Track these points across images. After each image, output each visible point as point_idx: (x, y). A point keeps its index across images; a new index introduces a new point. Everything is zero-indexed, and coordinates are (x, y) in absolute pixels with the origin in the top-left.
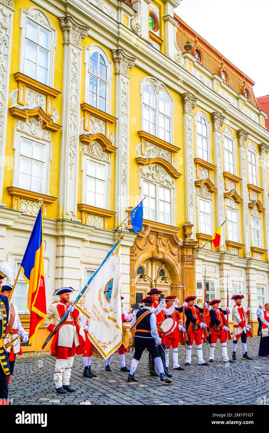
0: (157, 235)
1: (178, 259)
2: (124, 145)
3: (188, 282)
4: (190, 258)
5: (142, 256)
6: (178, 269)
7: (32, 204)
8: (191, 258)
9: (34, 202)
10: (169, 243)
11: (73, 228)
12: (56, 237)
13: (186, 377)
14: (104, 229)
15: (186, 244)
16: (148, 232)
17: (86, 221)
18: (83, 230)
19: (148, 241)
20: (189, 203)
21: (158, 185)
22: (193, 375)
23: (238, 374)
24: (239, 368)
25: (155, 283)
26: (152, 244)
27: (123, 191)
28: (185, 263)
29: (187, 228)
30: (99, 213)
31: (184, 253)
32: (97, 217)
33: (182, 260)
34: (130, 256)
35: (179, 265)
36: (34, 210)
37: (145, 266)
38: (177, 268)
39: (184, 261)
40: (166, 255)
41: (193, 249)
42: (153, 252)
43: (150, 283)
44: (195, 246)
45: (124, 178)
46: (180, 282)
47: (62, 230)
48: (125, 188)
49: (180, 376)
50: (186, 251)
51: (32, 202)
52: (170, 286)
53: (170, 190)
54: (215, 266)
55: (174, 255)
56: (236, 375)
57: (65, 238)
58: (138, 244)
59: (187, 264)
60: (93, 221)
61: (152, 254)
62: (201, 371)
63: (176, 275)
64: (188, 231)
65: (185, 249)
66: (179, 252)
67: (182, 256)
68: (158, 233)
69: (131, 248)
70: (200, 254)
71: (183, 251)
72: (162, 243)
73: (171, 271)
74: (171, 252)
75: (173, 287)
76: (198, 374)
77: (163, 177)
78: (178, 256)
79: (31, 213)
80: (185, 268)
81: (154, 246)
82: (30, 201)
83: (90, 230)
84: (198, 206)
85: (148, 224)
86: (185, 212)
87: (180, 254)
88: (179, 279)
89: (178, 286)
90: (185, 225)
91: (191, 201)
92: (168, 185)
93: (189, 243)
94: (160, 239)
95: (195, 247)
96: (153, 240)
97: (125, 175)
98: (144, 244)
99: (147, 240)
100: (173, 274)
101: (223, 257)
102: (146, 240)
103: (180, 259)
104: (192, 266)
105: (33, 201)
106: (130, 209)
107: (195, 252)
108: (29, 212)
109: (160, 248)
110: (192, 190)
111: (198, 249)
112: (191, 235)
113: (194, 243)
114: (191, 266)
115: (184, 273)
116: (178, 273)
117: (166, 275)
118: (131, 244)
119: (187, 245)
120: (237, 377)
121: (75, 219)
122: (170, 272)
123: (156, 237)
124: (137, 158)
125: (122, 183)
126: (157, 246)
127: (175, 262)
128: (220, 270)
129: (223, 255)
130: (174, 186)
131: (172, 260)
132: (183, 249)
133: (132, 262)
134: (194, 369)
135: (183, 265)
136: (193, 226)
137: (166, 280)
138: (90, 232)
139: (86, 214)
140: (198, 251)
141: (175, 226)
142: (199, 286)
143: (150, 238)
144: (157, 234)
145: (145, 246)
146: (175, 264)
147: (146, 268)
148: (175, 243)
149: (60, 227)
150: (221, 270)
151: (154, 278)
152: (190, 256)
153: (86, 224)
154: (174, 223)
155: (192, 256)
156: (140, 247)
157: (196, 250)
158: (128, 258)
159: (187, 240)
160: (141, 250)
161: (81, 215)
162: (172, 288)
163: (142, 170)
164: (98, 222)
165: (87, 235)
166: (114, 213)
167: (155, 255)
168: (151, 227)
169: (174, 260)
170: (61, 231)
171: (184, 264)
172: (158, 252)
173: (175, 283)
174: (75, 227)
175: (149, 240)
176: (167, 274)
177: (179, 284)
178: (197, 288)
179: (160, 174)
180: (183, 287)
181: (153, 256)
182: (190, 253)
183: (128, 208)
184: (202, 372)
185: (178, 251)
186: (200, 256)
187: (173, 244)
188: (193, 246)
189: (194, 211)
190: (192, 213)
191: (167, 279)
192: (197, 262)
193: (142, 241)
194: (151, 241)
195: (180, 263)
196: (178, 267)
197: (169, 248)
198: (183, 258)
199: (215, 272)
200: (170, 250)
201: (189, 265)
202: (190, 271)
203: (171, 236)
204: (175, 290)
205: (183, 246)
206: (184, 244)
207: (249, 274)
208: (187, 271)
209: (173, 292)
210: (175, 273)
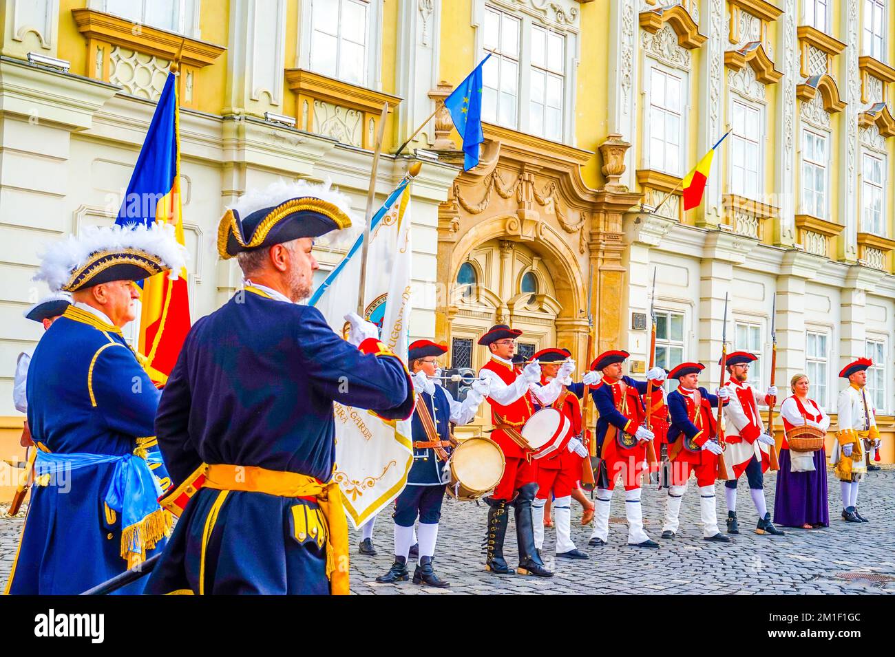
0: (521, 172)
1: (581, 245)
3: (604, 309)
4: (616, 243)
5: (473, 232)
6: (579, 272)
7: (149, 66)
8: (619, 243)
9: (154, 58)
10: (554, 195)
11: (269, 142)
12: (221, 167)
13: (593, 578)
14: (363, 148)
15: (607, 200)
16: (493, 162)
17: (309, 123)
18: (300, 149)
19: (493, 187)
20: (620, 77)
21: (528, 20)
22: (613, 572)
23: (743, 575)
24: (746, 558)
25: (508, 312)
26: (504, 197)
27: (424, 35)
28: (600, 255)
29: (609, 153)
30: (348, 98)
31: (598, 228)
32: (342, 112)
33: (592, 247)
34: (438, 229)
35: (583, 260)
36: (153, 83)
37: (481, 260)
38: (574, 269)
39: (598, 250)
40: (546, 232)
41: (626, 215)
42: (506, 219)
43: (494, 311)
44: (632, 206)
46: (581, 311)
47: (238, 146)
48: (429, 25)
49: (574, 575)
50: (605, 221)
51: (148, 59)
52: (552, 323)
53: (565, 36)
54: (687, 269)
55: (568, 231)
56: (737, 578)
57: (247, 170)
58: (461, 196)
59: (607, 259)
60: (330, 125)
61: (505, 228)
62: (638, 563)
63: (570, 290)
64: (612, 163)
65: (602, 216)
66: (583, 223)
67: (591, 234)
68: (522, 164)
69: (443, 205)
70: (645, 231)
71: (595, 221)
72: (535, 195)
73: (558, 279)
74: (561, 223)
75: (561, 325)
76: (627, 572)
78: (581, 234)
79: (145, 91)
80: (600, 271)
81: (511, 203)
82: (142, 56)
83: (322, 148)
84: (646, 90)
85: (495, 139)
86: (607, 105)
87: (586, 230)
88: (581, 302)
89: (576, 323)
90: (607, 143)
91: (627, 73)
92: (559, 22)
93: (615, 196)
94: (530, 184)
95: (631, 209)
96: (508, 186)
98: (482, 196)
99: (490, 184)
100: (563, 286)
101: (712, 243)
102: (488, 184)
103: (584, 243)
104: (621, 265)
105: (151, 56)
106: (442, 89)
107: (631, 224)
108: (138, 89)
109: (529, 208)
110: (632, 40)
111: (640, 216)
112: (620, 173)
113: (629, 199)
114: (616, 266)
115: (596, 285)
116: (579, 284)
117: (542, 290)
118: (443, 196)
119: (608, 204)
120: (742, 583)
121: (276, 114)
122: (553, 281)
123: (516, 176)
125: (421, 11)
126: (520, 203)
127: (571, 253)
128: (702, 279)
129: (711, 235)
130: (576, 25)
131: (561, 248)
132: (596, 215)
133: (444, 247)
134: (616, 557)
135: (592, 261)
136: (627, 146)
137: (541, 303)
138: (321, 154)
139: (311, 100)
140: (638, 221)
141: (575, 146)
142: (638, 322)
143: (498, 179)
144: (521, 167)
145: (485, 202)
146: (571, 261)
147: (483, 267)
148: (570, 196)
149: (231, 137)
150: (705, 279)
151: (506, 298)
152: (615, 237)
153: (310, 132)
154: (571, 137)
155: (622, 235)
156: (469, 205)
157: (634, 218)
158: (434, 236)
159: (610, 187)
160: (471, 212)
161: (296, 102)
162: (558, 327)
164: (347, 126)
165: (313, 163)
166: (394, 101)
167: (511, 229)
168: (504, 148)
169: (567, 246)
170: (234, 148)
171: (596, 259)
172: (522, 220)
173: (567, 312)
174: (277, 137)
175: (495, 185)
176: (545, 286)
177: (580, 315)
178: (633, 328)
181: (505, 231)
182: (615, 226)
183: (435, 88)
184: (638, 566)
185: (581, 220)
186: (644, 238)
187: (566, 198)
188: (624, 209)
189: (633, 104)
190: (628, 110)
191: (546, 300)
192: (635, 254)
193: (475, 188)
194: (503, 191)
195: (586, 254)
196: (578, 267)
197: (556, 209)
198: (594, 242)
199: (688, 285)
200: (557, 217)
201: (611, 262)
202: (612, 280)
203: (561, 176)
204: (568, 334)
205: (595, 207)
206: (599, 201)
207: (786, 293)
208: (605, 280)
209: (561, 337)
210: (569, 285)
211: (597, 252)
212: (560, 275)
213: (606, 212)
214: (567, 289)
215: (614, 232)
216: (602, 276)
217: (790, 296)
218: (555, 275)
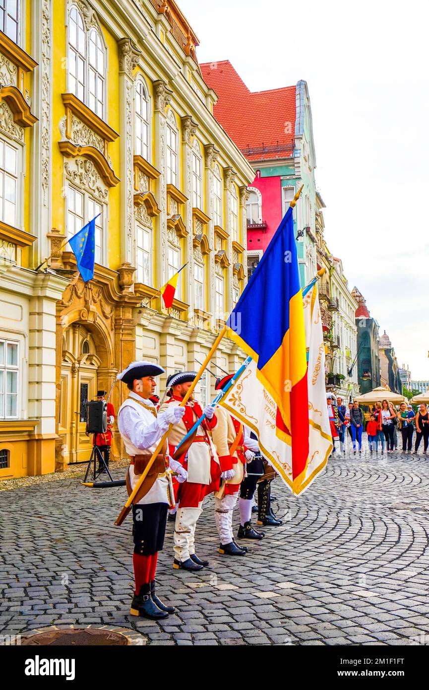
0: (86, 283)
1: (112, 326)
2: (44, 115)
4: (128, 324)
5: (66, 318)
6: (111, 342)
8: (131, 325)
10: (100, 297)
15: (126, 300)
19: (74, 291)
20: (126, 231)
21: (87, 195)
25: (78, 366)
26: (79, 298)
27: (44, 200)
29: (125, 273)
30: (11, 236)
31: (120, 316)
32: (6, 244)
33: (117, 326)
35: (112, 334)
38: (109, 339)
39: (120, 329)
40: (98, 318)
41: (134, 308)
42: (80, 311)
44: (138, 303)
45: (45, 176)
46: (112, 364)
48: (46, 194)
50: (123, 312)
52: (95, 371)
53: (102, 206)
54: (154, 339)
55: (106, 318)
59: (125, 334)
60: (0, 251)
61: (80, 315)
63: (107, 352)
64: (126, 279)
65: (121, 309)
66: (113, 313)
67: (115, 320)
70: (143, 318)
71: (117, 312)
72: (93, 296)
73: (99, 345)
74: (104, 313)
75: (100, 373)
77: (94, 182)
80: (121, 340)
81: (82, 301)
84: (136, 238)
86: (120, 246)
87: (114, 317)
88: (112, 359)
89: (110, 371)
91: (130, 228)
92: (100, 197)
93: (129, 298)
94: (90, 291)
95: (137, 305)
96: (80, 291)
97: (47, 171)
98: (69, 297)
99: (73, 289)
100: (102, 349)
101: (168, 324)
103: (113, 325)
104: (132, 337)
106: (54, 233)
107: (136, 314)
109: (91, 304)
110: (130, 210)
111: (141, 309)
112: (130, 285)
113: (137, 299)
114: (129, 338)
115: (119, 349)
116: (111, 348)
117: (91, 352)
119: (126, 302)
122: (96, 347)
123: (84, 285)
124: (62, 143)
125: (43, 185)
126: (86, 302)
127: (107, 330)
128: (161, 344)
129: (168, 320)
130: (107, 199)
131: (103, 327)
132: (118, 308)
133: (58, 327)
135: (117, 335)
137: (91, 360)
140: (140, 312)
141: (110, 269)
143: (76, 287)
145: (71, 300)
146: (107, 333)
148: (108, 298)
150: (163, 344)
151: (76, 357)
152: (129, 321)
154: (106, 263)
155: (132, 320)
156: (64, 302)
157: (138, 310)
159: (125, 292)
160: (65, 306)
162: (98, 373)
163: (68, 166)
164: (7, 253)
166: (33, 239)
167: (83, 316)
169: (106, 326)
171: (119, 334)
172: (89, 311)
173: (104, 365)
175: (75, 291)
176: (92, 350)
179: (90, 176)
180: (117, 372)
181: (80, 318)
182: (128, 315)
183: (51, 232)
185: (111, 311)
187: (105, 298)
189: (132, 246)
190: (130, 249)
191: (94, 358)
192: (139, 331)
193: (66, 292)
195: (114, 331)
196: (111, 339)
197: (101, 305)
198: (117, 324)
199: (155, 348)
200: (102, 309)
201: (127, 336)
202: (128, 346)
203: (104, 286)
204: (104, 377)
205: (118, 305)
206: (122, 300)
207: (193, 352)
208: (124, 346)
209: (100, 380)
210: (106, 349)
211: (120, 330)
212: (101, 343)
213: (124, 307)
214: (105, 351)
215: (128, 318)
216: (122, 344)
217: (195, 353)
218: (98, 343)
